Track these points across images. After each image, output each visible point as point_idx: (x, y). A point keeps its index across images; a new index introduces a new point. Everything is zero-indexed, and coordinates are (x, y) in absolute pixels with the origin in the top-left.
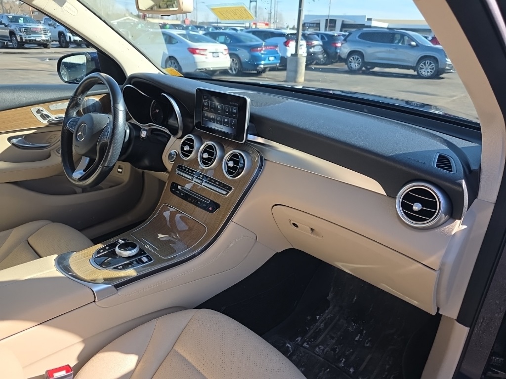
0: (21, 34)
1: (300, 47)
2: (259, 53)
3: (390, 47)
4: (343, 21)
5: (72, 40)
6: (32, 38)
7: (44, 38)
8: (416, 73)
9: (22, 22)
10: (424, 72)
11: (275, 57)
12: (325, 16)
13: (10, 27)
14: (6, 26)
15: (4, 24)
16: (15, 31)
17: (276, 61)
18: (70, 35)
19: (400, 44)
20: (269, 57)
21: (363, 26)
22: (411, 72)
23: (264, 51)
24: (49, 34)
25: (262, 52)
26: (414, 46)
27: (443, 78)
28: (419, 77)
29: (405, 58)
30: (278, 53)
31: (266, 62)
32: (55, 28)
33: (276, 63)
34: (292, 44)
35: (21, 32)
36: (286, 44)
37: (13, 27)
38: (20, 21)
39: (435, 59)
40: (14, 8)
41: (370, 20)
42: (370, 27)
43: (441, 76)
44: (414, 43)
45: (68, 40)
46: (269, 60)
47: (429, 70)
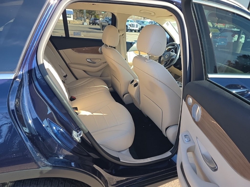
1: (241, 38)
2: (216, 39)
5: (130, 29)
11: (225, 42)
13: (109, 22)
17: (225, 44)
20: (221, 42)
23: (219, 39)
25: (218, 39)
30: (227, 40)
31: (219, 44)
33: (224, 45)
34: (236, 36)
36: (233, 36)
40: (108, 14)
45: (128, 29)
46: (221, 43)
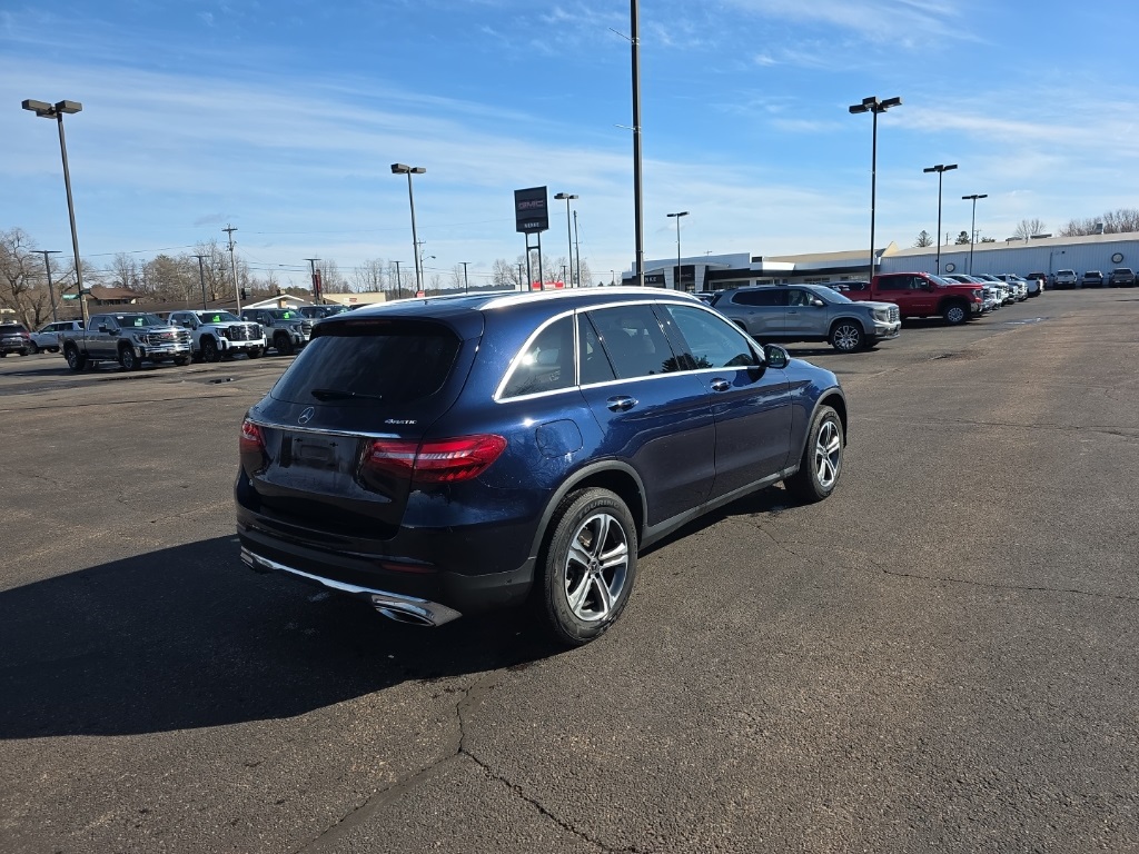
0: (144, 345)
3: (784, 310)
4: (707, 267)
5: (229, 347)
6: (162, 350)
7: (178, 348)
8: (831, 347)
9: (140, 324)
10: (844, 343)
12: (672, 261)
13: (121, 334)
14: (112, 333)
15: (109, 331)
16: (133, 341)
18: (224, 339)
19: (801, 305)
21: (747, 273)
22: (824, 345)
24: (191, 341)
26: (819, 307)
27: (877, 349)
28: (838, 351)
29: (809, 325)
32: (194, 329)
35: (143, 342)
37: (126, 334)
38: (136, 324)
39: (856, 323)
41: (758, 259)
42: (760, 273)
43: (877, 346)
44: (819, 302)
45: (221, 347)
47: (851, 340)
